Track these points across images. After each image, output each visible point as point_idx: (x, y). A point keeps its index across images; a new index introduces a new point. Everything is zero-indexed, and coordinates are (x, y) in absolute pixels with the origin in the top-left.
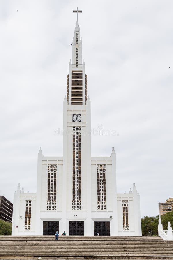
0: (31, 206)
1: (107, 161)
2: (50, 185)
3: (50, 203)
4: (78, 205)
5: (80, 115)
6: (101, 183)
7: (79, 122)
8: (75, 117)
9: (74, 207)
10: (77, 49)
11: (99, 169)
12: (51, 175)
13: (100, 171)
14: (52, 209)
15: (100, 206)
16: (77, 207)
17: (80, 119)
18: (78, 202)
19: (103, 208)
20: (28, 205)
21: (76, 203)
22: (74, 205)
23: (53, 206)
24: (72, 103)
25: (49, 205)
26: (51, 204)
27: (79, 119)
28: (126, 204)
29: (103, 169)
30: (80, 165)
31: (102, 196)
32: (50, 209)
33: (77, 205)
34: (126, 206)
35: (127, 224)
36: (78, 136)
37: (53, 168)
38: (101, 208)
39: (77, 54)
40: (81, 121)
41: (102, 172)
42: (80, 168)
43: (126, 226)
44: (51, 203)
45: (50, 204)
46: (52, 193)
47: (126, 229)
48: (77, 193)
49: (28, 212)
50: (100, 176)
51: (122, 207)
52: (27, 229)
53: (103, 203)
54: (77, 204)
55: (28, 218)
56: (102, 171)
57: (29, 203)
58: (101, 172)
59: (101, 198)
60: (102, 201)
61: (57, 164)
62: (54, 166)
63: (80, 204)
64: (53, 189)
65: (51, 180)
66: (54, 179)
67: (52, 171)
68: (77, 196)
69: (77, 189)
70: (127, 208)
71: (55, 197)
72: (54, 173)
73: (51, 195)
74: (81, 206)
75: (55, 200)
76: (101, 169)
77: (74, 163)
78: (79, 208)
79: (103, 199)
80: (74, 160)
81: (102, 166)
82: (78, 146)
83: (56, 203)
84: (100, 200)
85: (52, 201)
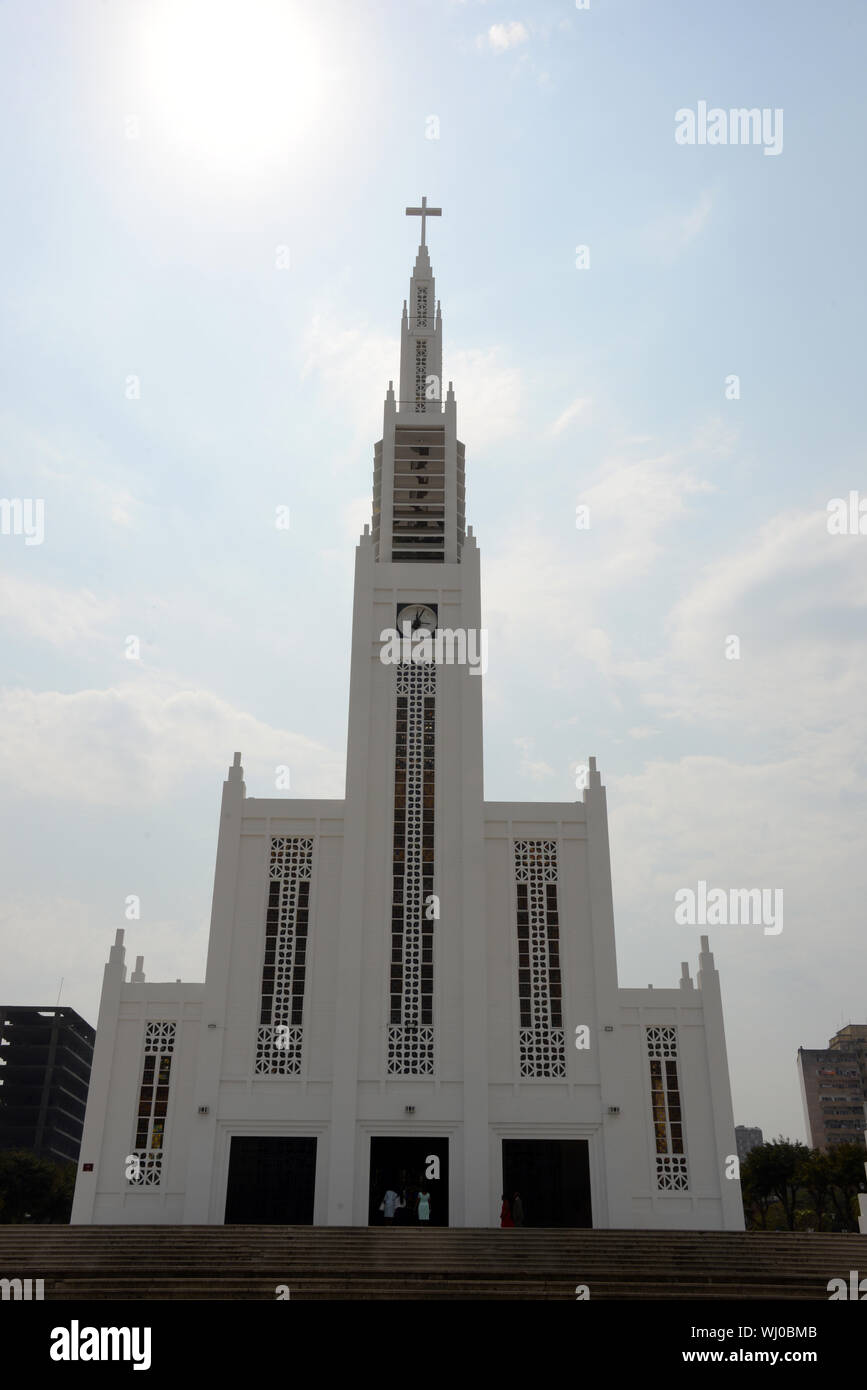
0: (171, 1049)
1: (564, 823)
2: (279, 944)
3: (272, 1035)
4: (419, 1051)
5: (434, 607)
6: (535, 935)
9: (395, 1059)
11: (525, 865)
12: (286, 889)
13: (530, 874)
14: (282, 1071)
15: (535, 1054)
16: (411, 1059)
17: (434, 627)
18: (419, 1035)
19: (547, 1066)
20: (160, 1045)
21: (407, 1038)
22: (395, 1051)
23: (287, 1051)
24: (397, 557)
25: (267, 1047)
28: (666, 1046)
29: (543, 861)
30: (429, 842)
32: (270, 1067)
33: (415, 1047)
34: (666, 1054)
35: (679, 1157)
36: (422, 701)
37: (295, 855)
38: (538, 1066)
41: (540, 878)
42: (429, 854)
43: (671, 1165)
45: (272, 1043)
46: (287, 985)
47: (673, 1182)
48: (416, 984)
49: (156, 1084)
50: (529, 895)
51: (647, 1060)
53: (549, 1038)
54: (411, 1043)
55: (152, 1119)
56: (540, 871)
58: (533, 878)
59: (537, 1010)
60: (542, 1030)
62: (299, 844)
63: (427, 1042)
64: (292, 965)
65: (281, 914)
66: (298, 911)
67: (290, 872)
68: (415, 1000)
69: (416, 961)
70: (671, 1066)
71: (298, 1004)
72: (297, 879)
73: (279, 992)
75: (298, 1019)
76: (533, 864)
77: (399, 829)
78: (424, 1066)
79: (546, 1018)
80: (399, 815)
81: (539, 850)
82: (419, 748)
83: (303, 1035)
84: (534, 1022)
85: (285, 1023)
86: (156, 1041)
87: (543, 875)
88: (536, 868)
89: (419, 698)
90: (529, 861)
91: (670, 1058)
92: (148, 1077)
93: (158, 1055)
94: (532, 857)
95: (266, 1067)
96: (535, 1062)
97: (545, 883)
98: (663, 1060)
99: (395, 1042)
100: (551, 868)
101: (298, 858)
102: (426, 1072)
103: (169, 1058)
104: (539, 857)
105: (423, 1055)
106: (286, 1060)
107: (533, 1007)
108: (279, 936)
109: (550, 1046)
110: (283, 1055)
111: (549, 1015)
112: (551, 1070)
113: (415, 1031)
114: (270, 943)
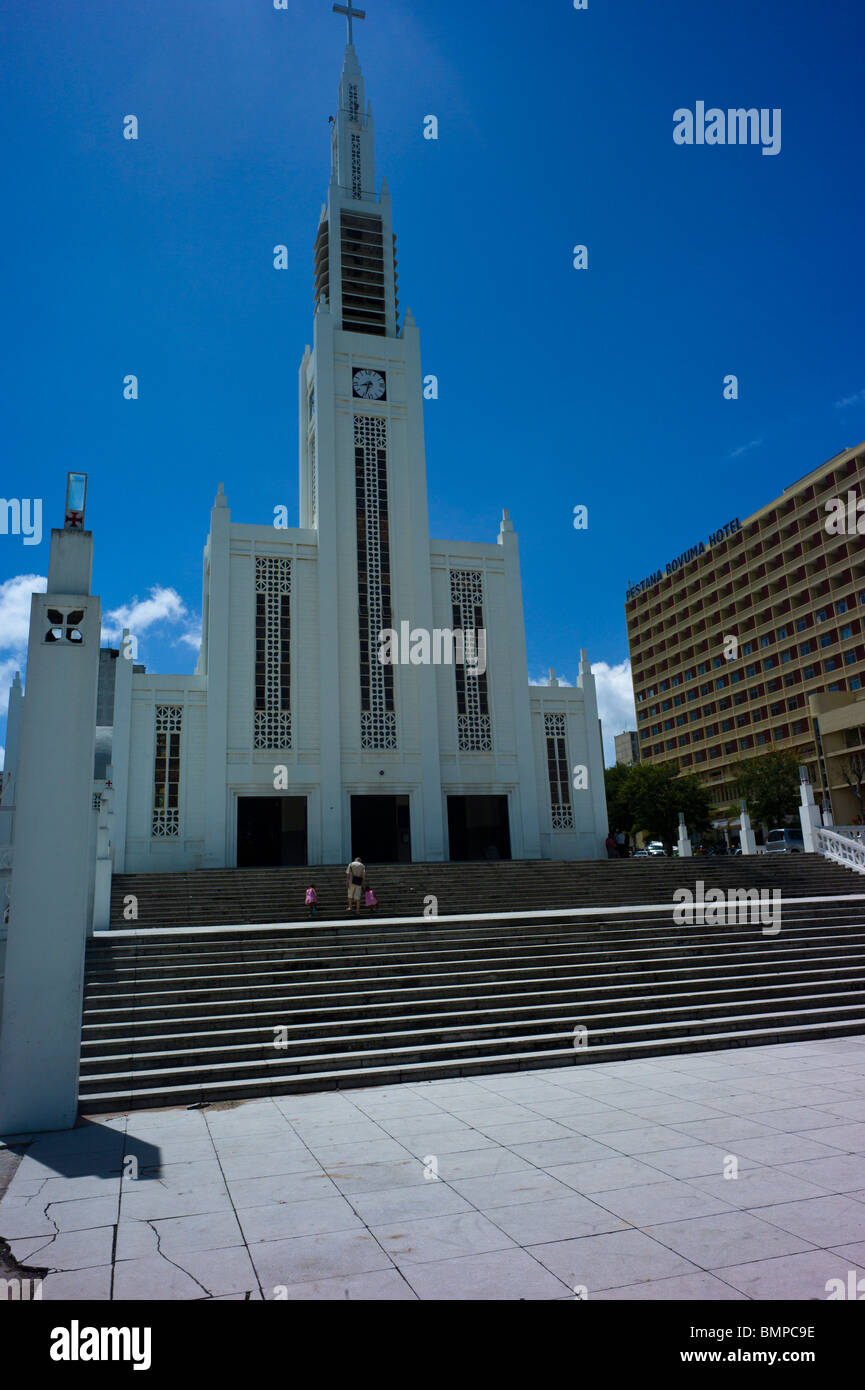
0: (179, 729)
1: (486, 559)
2: (267, 645)
3: (267, 718)
4: (385, 731)
5: (383, 374)
7: (379, 399)
8: (362, 378)
9: (367, 737)
11: (459, 590)
12: (270, 601)
13: (461, 598)
14: (276, 746)
15: (469, 733)
16: (379, 737)
17: (383, 390)
18: (384, 718)
19: (478, 742)
20: (169, 725)
21: (375, 721)
22: (366, 731)
23: (279, 730)
24: (348, 327)
25: (263, 727)
26: (273, 724)
27: (376, 390)
28: (558, 728)
29: (472, 588)
30: (386, 568)
31: (472, 693)
32: (267, 743)
33: (381, 728)
34: (558, 734)
35: (566, 806)
36: (376, 452)
37: (276, 573)
38: (472, 742)
40: (383, 398)
41: (470, 601)
42: (386, 579)
43: (562, 811)
44: (270, 721)
45: (267, 724)
46: (276, 678)
47: (562, 823)
48: (380, 680)
49: (167, 756)
50: (462, 614)
51: (545, 738)
52: (165, 830)
53: (479, 722)
54: (378, 725)
55: (167, 784)
56: (469, 596)
57: (169, 719)
58: (464, 601)
59: (470, 701)
60: (474, 716)
61: (296, 560)
62: (279, 564)
63: (390, 725)
64: (279, 663)
65: (267, 621)
66: (282, 619)
67: (273, 587)
68: (380, 692)
69: (379, 662)
70: (561, 743)
71: (286, 693)
72: (279, 593)
73: (270, 684)
74: (394, 734)
75: (286, 705)
76: (464, 590)
77: (361, 556)
78: (389, 743)
79: (476, 707)
80: (361, 545)
81: (468, 579)
82: (375, 491)
83: (292, 718)
84: (468, 710)
85: (276, 709)
86: (165, 722)
87: (472, 598)
88: (467, 593)
89: (373, 450)
90: (461, 587)
91: (561, 737)
92: (160, 749)
93: (168, 733)
94: (463, 584)
95: (263, 743)
96: (469, 739)
97: (473, 605)
98: (556, 738)
99: (366, 724)
100: (477, 594)
101: (279, 575)
102: (391, 747)
103: (178, 736)
104: (469, 584)
105: (388, 734)
106: (279, 737)
107: (467, 699)
108: (267, 639)
109: (480, 728)
110: (276, 733)
111: (478, 704)
112: (481, 745)
113: (381, 715)
114: (260, 645)
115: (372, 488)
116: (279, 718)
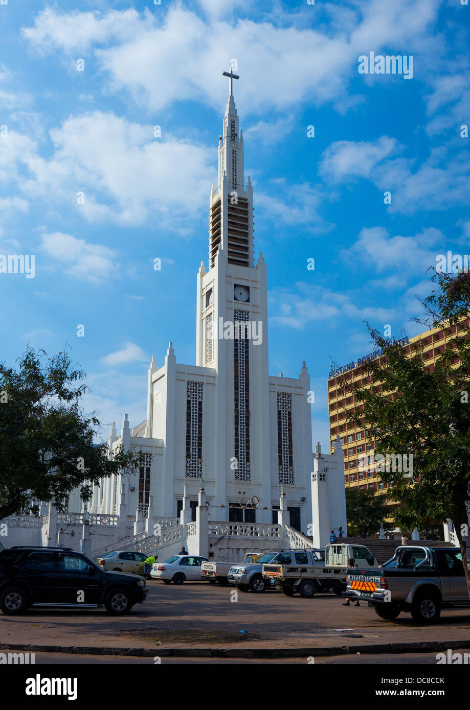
0: (150, 465)
1: (295, 387)
2: (192, 426)
3: (191, 462)
4: (245, 472)
5: (247, 288)
6: (284, 431)
7: (245, 301)
8: (238, 290)
9: (237, 474)
10: (234, 152)
11: (281, 403)
12: (193, 404)
13: (282, 406)
14: (195, 476)
15: (284, 475)
16: (243, 475)
17: (248, 297)
18: (245, 466)
19: (287, 480)
20: (145, 463)
21: (241, 467)
22: (237, 471)
23: (197, 469)
24: (231, 261)
25: (190, 467)
26: (194, 466)
27: (245, 297)
29: (287, 402)
30: (248, 390)
31: (286, 455)
32: (191, 475)
33: (244, 470)
37: (196, 390)
38: (285, 480)
39: (234, 161)
40: (248, 301)
41: (286, 409)
42: (247, 395)
44: (193, 464)
45: (191, 465)
46: (196, 443)
48: (244, 447)
49: (145, 478)
50: (282, 415)
52: (144, 514)
53: (288, 470)
54: (242, 469)
55: (144, 492)
56: (286, 406)
57: (145, 460)
58: (283, 408)
59: (284, 460)
60: (286, 467)
61: (205, 383)
62: (198, 385)
63: (248, 469)
64: (197, 435)
65: (192, 414)
66: (198, 413)
67: (195, 397)
68: (243, 452)
69: (244, 438)
71: (200, 450)
72: (197, 400)
73: (193, 446)
74: (249, 474)
75: (200, 457)
76: (283, 403)
77: (236, 383)
78: (247, 478)
79: (287, 463)
80: (236, 377)
81: (286, 397)
82: (243, 350)
83: (203, 463)
84: (283, 464)
85: (195, 458)
87: (287, 407)
88: (284, 404)
90: (282, 401)
92: (141, 475)
93: (145, 467)
94: (283, 399)
95: (189, 475)
96: (284, 478)
97: (287, 411)
100: (290, 405)
102: (248, 480)
103: (150, 468)
104: (286, 400)
105: (247, 474)
106: (197, 472)
107: (283, 458)
108: (192, 423)
109: (289, 473)
110: (195, 470)
111: (288, 461)
112: (289, 482)
113: (244, 464)
114: (188, 426)
115: (242, 348)
116: (197, 463)
